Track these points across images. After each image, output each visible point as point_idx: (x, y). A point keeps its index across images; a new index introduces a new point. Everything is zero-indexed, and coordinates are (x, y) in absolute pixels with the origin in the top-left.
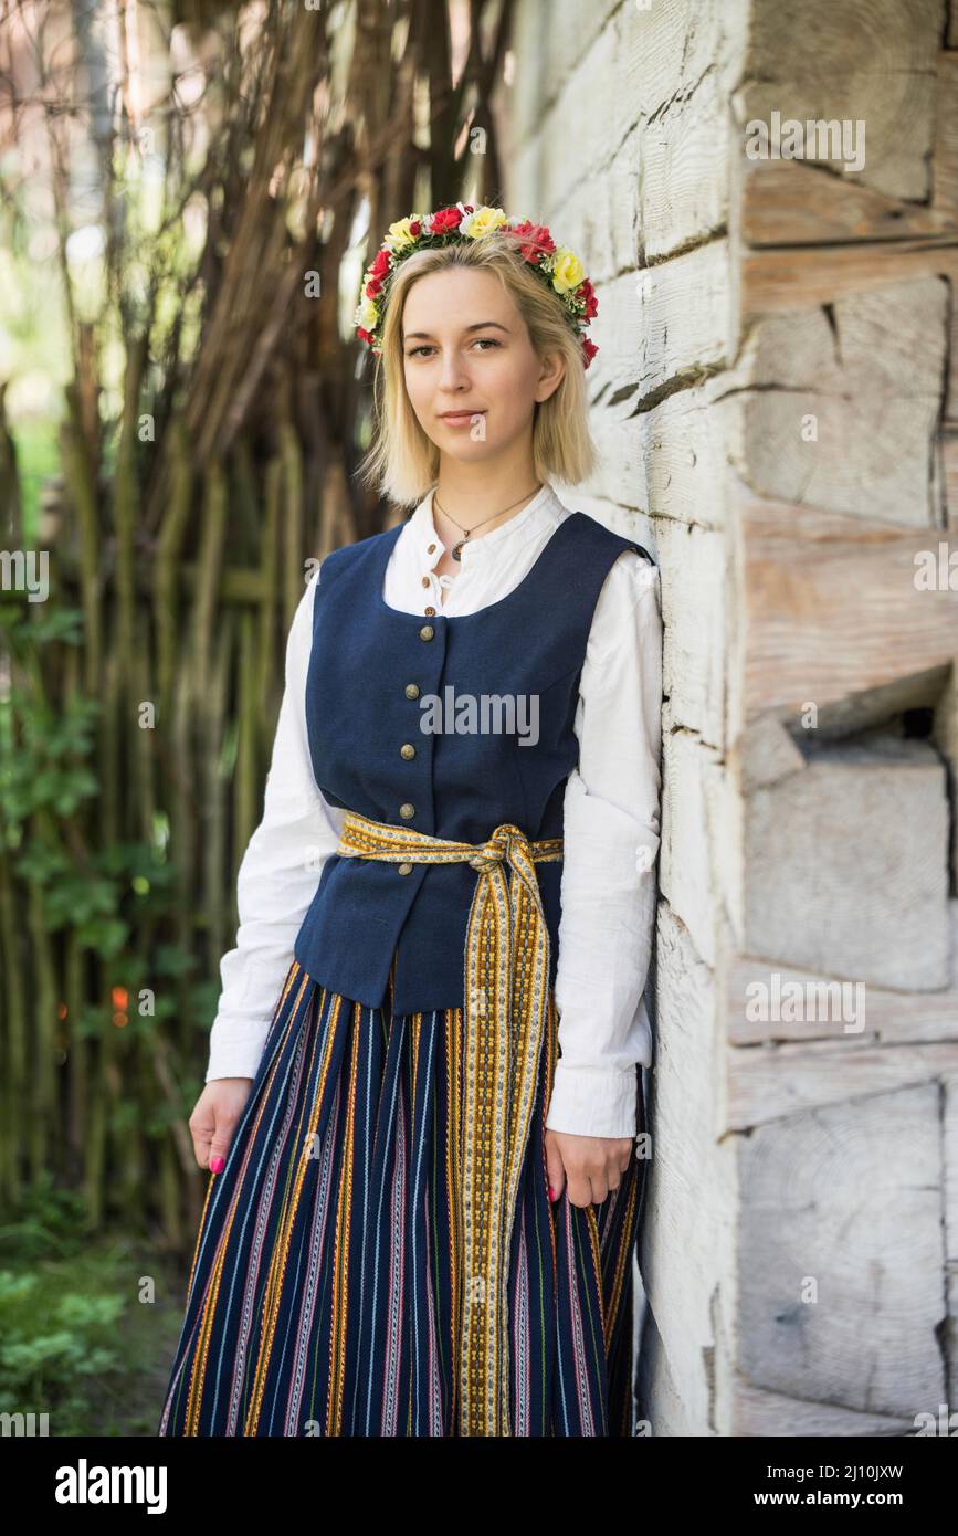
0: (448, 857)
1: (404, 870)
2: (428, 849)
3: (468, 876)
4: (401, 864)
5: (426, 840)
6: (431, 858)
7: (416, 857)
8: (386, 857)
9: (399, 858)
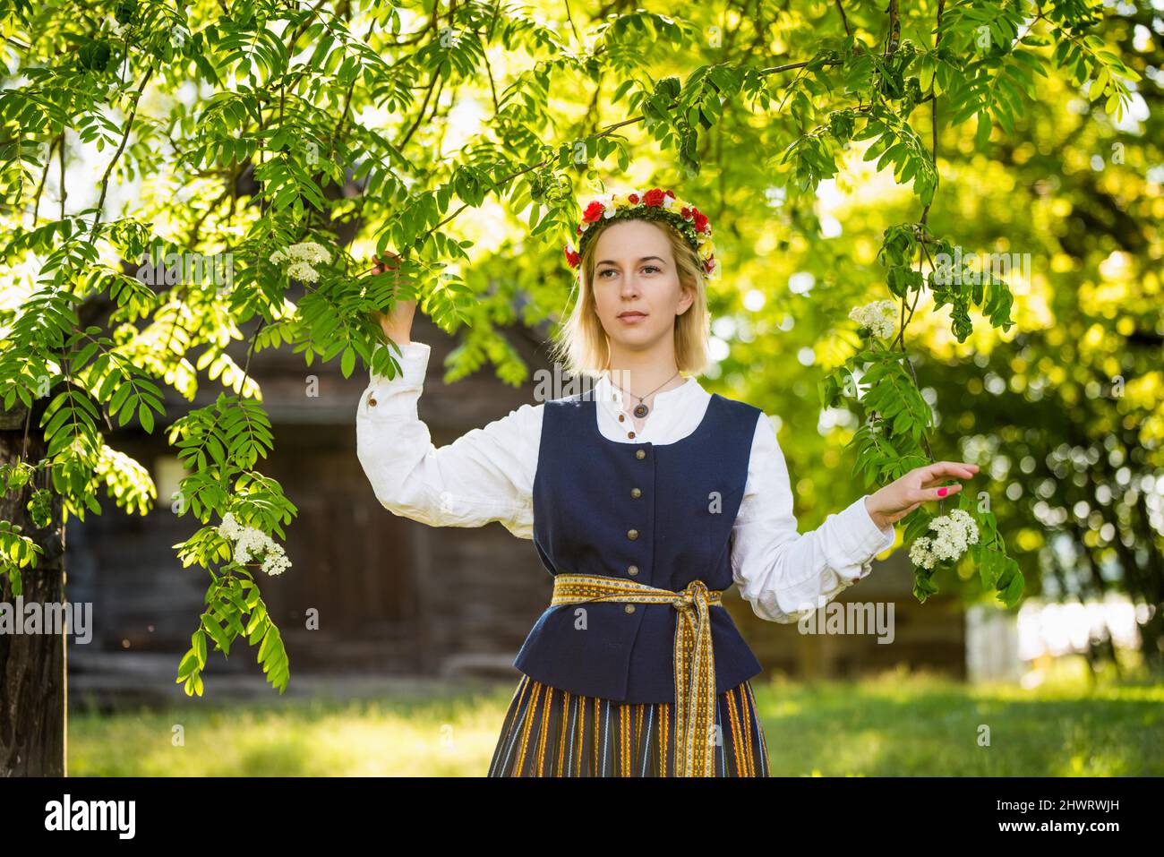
0: (659, 600)
1: (630, 609)
2: (646, 593)
3: (672, 610)
4: (626, 603)
5: (643, 587)
6: (648, 599)
7: (637, 599)
8: (615, 599)
9: (625, 599)
